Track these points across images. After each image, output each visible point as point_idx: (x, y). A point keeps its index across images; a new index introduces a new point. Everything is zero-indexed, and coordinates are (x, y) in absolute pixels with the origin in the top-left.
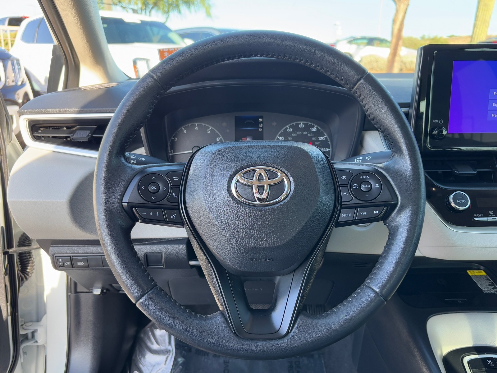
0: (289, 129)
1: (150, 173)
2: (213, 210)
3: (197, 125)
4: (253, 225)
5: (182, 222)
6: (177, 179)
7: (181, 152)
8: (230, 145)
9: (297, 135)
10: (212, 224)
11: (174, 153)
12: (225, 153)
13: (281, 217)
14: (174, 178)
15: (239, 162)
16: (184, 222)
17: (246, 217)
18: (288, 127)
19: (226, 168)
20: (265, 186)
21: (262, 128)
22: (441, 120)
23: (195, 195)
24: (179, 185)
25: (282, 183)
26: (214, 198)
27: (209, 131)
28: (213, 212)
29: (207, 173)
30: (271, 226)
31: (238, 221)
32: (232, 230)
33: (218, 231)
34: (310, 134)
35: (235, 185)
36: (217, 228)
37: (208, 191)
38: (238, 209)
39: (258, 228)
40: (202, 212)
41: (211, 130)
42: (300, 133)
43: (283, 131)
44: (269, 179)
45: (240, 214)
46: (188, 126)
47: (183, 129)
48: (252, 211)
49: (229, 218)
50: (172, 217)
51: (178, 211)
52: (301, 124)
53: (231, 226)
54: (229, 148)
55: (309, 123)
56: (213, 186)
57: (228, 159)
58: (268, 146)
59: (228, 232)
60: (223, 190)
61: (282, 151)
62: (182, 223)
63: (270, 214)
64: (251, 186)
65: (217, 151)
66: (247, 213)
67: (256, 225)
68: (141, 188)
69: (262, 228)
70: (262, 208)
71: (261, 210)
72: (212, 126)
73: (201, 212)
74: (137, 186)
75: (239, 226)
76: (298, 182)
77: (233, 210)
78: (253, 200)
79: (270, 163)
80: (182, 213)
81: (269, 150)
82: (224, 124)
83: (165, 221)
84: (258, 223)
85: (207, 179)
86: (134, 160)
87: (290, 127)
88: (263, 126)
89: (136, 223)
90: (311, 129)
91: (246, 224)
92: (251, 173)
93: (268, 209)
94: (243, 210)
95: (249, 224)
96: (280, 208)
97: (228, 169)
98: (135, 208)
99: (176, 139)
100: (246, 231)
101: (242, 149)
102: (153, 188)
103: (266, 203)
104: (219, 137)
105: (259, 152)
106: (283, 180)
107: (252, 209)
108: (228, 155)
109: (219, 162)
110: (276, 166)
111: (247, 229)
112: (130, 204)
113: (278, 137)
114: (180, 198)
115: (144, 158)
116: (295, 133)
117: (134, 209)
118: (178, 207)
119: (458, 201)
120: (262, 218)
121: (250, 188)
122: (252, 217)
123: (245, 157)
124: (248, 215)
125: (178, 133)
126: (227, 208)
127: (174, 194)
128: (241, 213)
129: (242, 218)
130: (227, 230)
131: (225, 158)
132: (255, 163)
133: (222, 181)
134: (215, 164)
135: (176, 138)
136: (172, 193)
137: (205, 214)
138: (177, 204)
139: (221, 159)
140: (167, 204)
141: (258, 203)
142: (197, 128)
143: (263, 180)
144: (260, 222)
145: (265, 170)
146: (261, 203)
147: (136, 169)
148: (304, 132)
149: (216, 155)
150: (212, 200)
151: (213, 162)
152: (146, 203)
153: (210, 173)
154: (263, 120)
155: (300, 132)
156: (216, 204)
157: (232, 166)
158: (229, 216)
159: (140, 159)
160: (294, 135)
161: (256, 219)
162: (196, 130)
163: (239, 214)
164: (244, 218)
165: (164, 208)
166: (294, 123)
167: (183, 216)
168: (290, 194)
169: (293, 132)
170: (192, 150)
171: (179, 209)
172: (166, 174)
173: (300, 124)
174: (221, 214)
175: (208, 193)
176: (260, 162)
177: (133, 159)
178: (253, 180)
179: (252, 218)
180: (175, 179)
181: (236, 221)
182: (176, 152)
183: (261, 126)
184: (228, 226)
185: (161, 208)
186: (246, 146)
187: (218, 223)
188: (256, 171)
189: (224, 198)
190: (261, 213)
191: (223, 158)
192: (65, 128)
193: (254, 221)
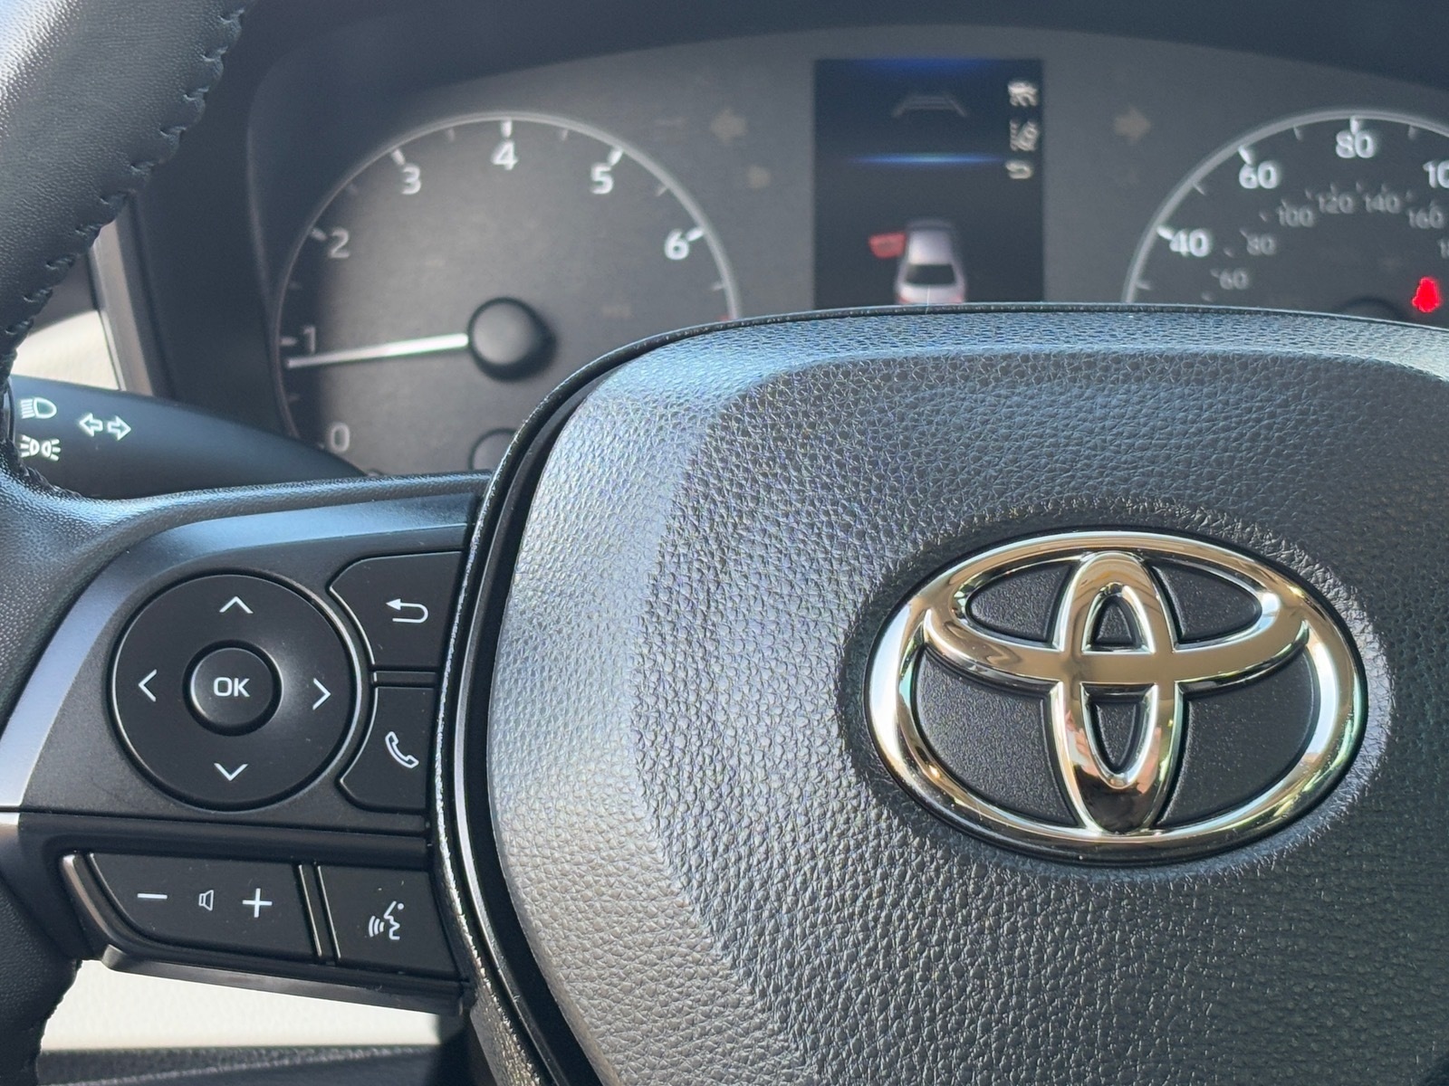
0: (1256, 165)
1: (208, 566)
2: (722, 886)
3: (507, 128)
4: (1046, 1020)
5: (449, 969)
6: (419, 614)
7: (374, 341)
8: (860, 354)
9: (1323, 218)
10: (712, 999)
11: (322, 348)
12: (821, 414)
13: (1282, 952)
14: (396, 604)
15: (937, 496)
16: (473, 968)
17: (994, 949)
18: (1246, 155)
19: (831, 537)
20: (1154, 694)
21: (1035, 158)
23: (570, 754)
24: (434, 664)
25: (1292, 666)
26: (725, 789)
27: (603, 179)
28: (716, 902)
29: (667, 581)
30: (1198, 1032)
31: (925, 980)
32: (874, 1054)
33: (762, 1057)
34: (1427, 211)
35: (900, 678)
36: (747, 1032)
37: (683, 724)
38: (931, 882)
39: (1091, 1043)
40: (630, 897)
41: (623, 172)
42: (1340, 203)
43: (1206, 181)
44: (1182, 640)
45: (944, 928)
46: (440, 135)
47: (399, 156)
48: (1047, 901)
49: (853, 958)
50: (375, 927)
51: (422, 877)
52: (1354, 125)
53: (870, 1023)
54: (846, 374)
55: (1416, 123)
56: (722, 685)
57: (841, 465)
58: (1170, 360)
59: (842, 1068)
60: (801, 722)
61: (1285, 404)
62: (456, 977)
63: (1191, 928)
64: (1037, 694)
65: (753, 402)
66: (998, 912)
67: (1078, 1018)
68: (128, 690)
69: (1128, 1042)
70: (1124, 876)
71: (1120, 895)
72: (631, 139)
73: (618, 897)
74: (98, 674)
75: (932, 1020)
76: (1422, 665)
77: (882, 892)
78: (1053, 812)
79: (1194, 508)
80: (454, 893)
81: (1182, 397)
82: (729, 126)
83: (314, 958)
84: (1091, 1003)
85: (667, 629)
86: (41, 439)
87: (1263, 152)
88: (1040, 142)
89: (78, 966)
90: (1430, 168)
91: (990, 1011)
92: (1039, 586)
93: (1179, 886)
94: (965, 894)
95: (1021, 1005)
96: (1278, 878)
97: (844, 546)
98: (83, 854)
99: (337, 239)
100: (989, 1066)
101: (953, 382)
102: (223, 687)
103: (1158, 835)
104: (688, 225)
105: (1098, 413)
106: (1300, 648)
107: (1045, 882)
108: (845, 435)
109: (768, 488)
110: (1238, 531)
111: (1000, 1051)
112: (40, 818)
113: (1166, 233)
114: (439, 771)
115: (119, 422)
116: (1299, 201)
117: (69, 860)
118: (420, 846)
120: (1128, 962)
121: (1020, 710)
122: (1041, 950)
123: (984, 450)
124: (1013, 931)
125: (353, 190)
126: (836, 875)
127: (392, 741)
128: (951, 913)
129: (956, 955)
130: (837, 1055)
131: (813, 458)
132: (1069, 500)
133: (798, 648)
134: (733, 502)
135: (337, 233)
136: (379, 739)
137: (653, 916)
138: (412, 823)
139: (784, 467)
140: (339, 820)
141: (1091, 831)
142: (506, 156)
143: (1133, 641)
144: (1106, 994)
145: (1153, 562)
146: (1117, 839)
147: (92, 534)
148: (1375, 192)
149: (746, 433)
150: (709, 805)
151: (720, 491)
152: (166, 812)
153: (696, 576)
154: (1040, 95)
155: (1341, 191)
156: (742, 836)
157: (875, 527)
158: (850, 939)
159: (90, 425)
160: (1298, 217)
161: (1074, 972)
162: (502, 167)
163: (931, 926)
164: (972, 954)
165: (313, 856)
166: (1295, 123)
167: (463, 920)
168: (1358, 764)
169: (1289, 191)
170: (470, 331)
171: (431, 862)
172: (329, 574)
173: (1345, 125)
174: (785, 920)
175: (679, 742)
176: (1110, 494)
177: (40, 431)
178: (1047, 641)
179: (1039, 961)
180: (404, 613)
181: (910, 977)
182: (343, 347)
183: (1025, 138)
184: (844, 1018)
185: (291, 857)
186: (990, 362)
187: (763, 994)
188: (1073, 567)
189: (809, 788)
190: (1114, 921)
191: (799, 457)
193: (1055, 988)
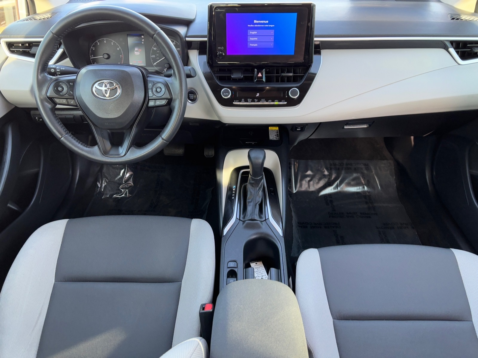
1: (59, 81)
3: (105, 39)
5: (76, 105)
22: (222, 47)
27: (112, 44)
35: (95, 89)
44: (110, 87)
46: (100, 40)
47: (97, 42)
64: (102, 90)
68: (55, 89)
72: (114, 41)
78: (103, 97)
83: (68, 104)
99: (94, 48)
102: (60, 88)
103: (109, 98)
104: (119, 47)
106: (117, 87)
117: (53, 99)
119: (224, 94)
125: (94, 44)
127: (71, 92)
138: (72, 97)
140: (68, 96)
141: (105, 98)
146: (107, 98)
147: (53, 79)
152: (58, 96)
154: (144, 37)
162: (105, 42)
165: (67, 99)
172: (67, 81)
178: (102, 87)
180: (71, 84)
192: (20, 45)
